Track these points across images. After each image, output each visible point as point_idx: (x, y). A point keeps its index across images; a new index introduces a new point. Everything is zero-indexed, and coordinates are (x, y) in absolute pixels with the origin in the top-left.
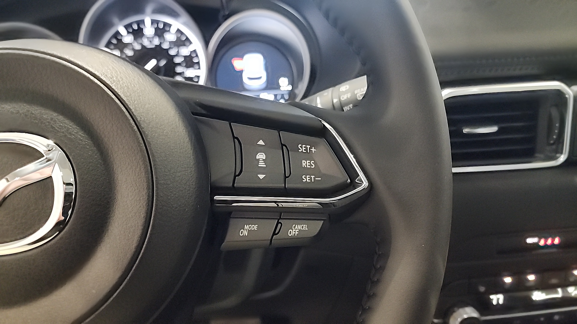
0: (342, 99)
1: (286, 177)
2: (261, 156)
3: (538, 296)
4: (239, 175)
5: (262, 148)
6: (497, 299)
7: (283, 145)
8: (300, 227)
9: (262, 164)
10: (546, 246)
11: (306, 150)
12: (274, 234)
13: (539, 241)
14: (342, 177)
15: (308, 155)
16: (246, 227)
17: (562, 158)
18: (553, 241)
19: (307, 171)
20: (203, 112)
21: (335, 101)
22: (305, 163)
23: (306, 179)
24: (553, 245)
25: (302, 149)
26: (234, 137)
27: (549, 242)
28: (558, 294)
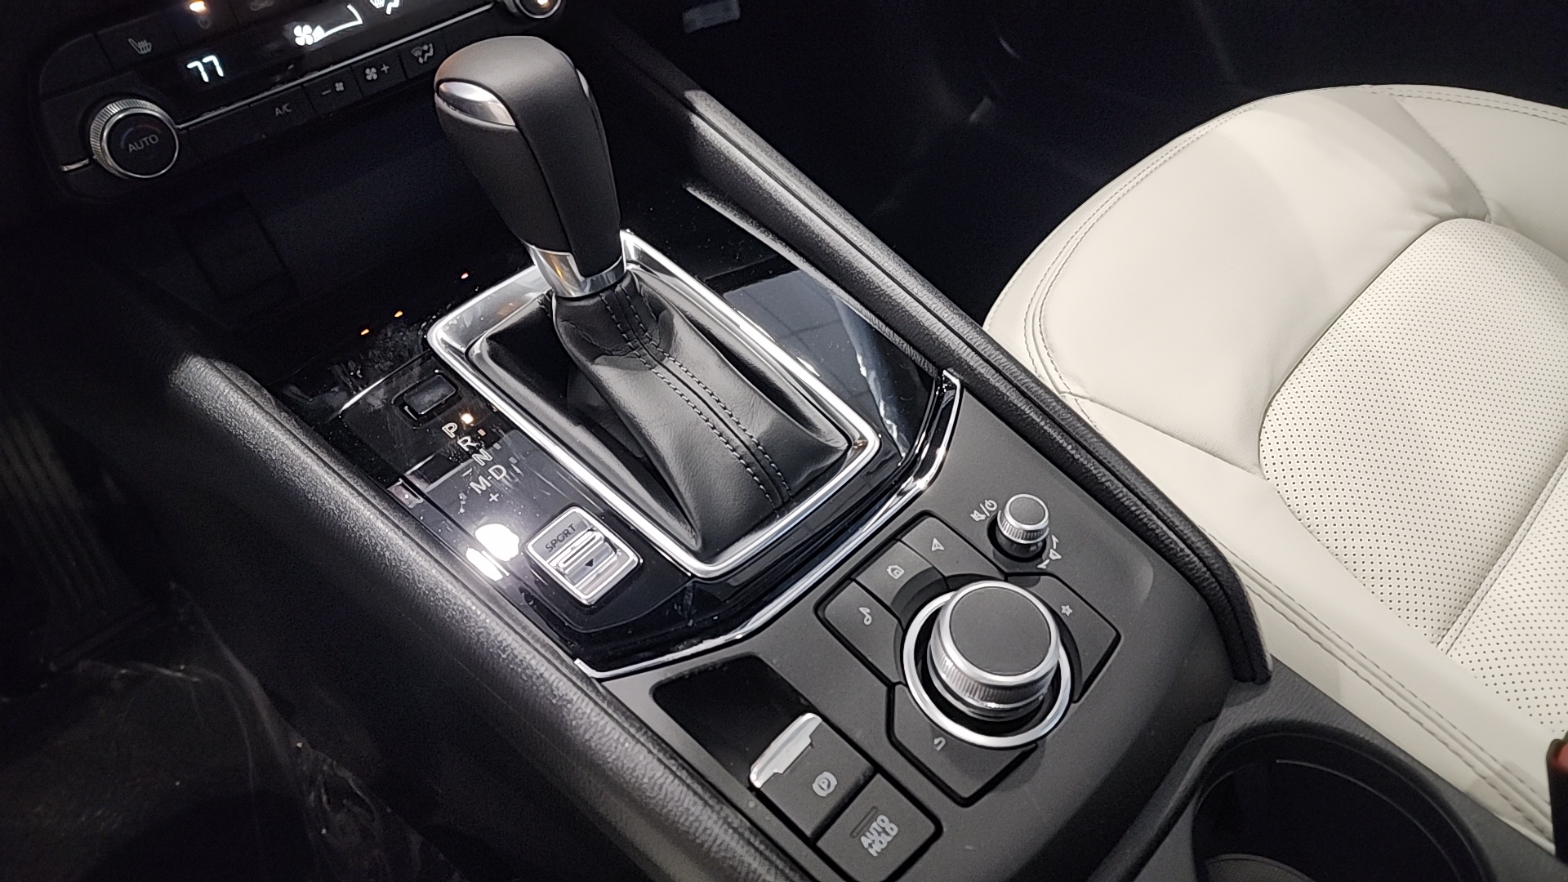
3: (306, 35)
6: (207, 65)
28: (355, 19)
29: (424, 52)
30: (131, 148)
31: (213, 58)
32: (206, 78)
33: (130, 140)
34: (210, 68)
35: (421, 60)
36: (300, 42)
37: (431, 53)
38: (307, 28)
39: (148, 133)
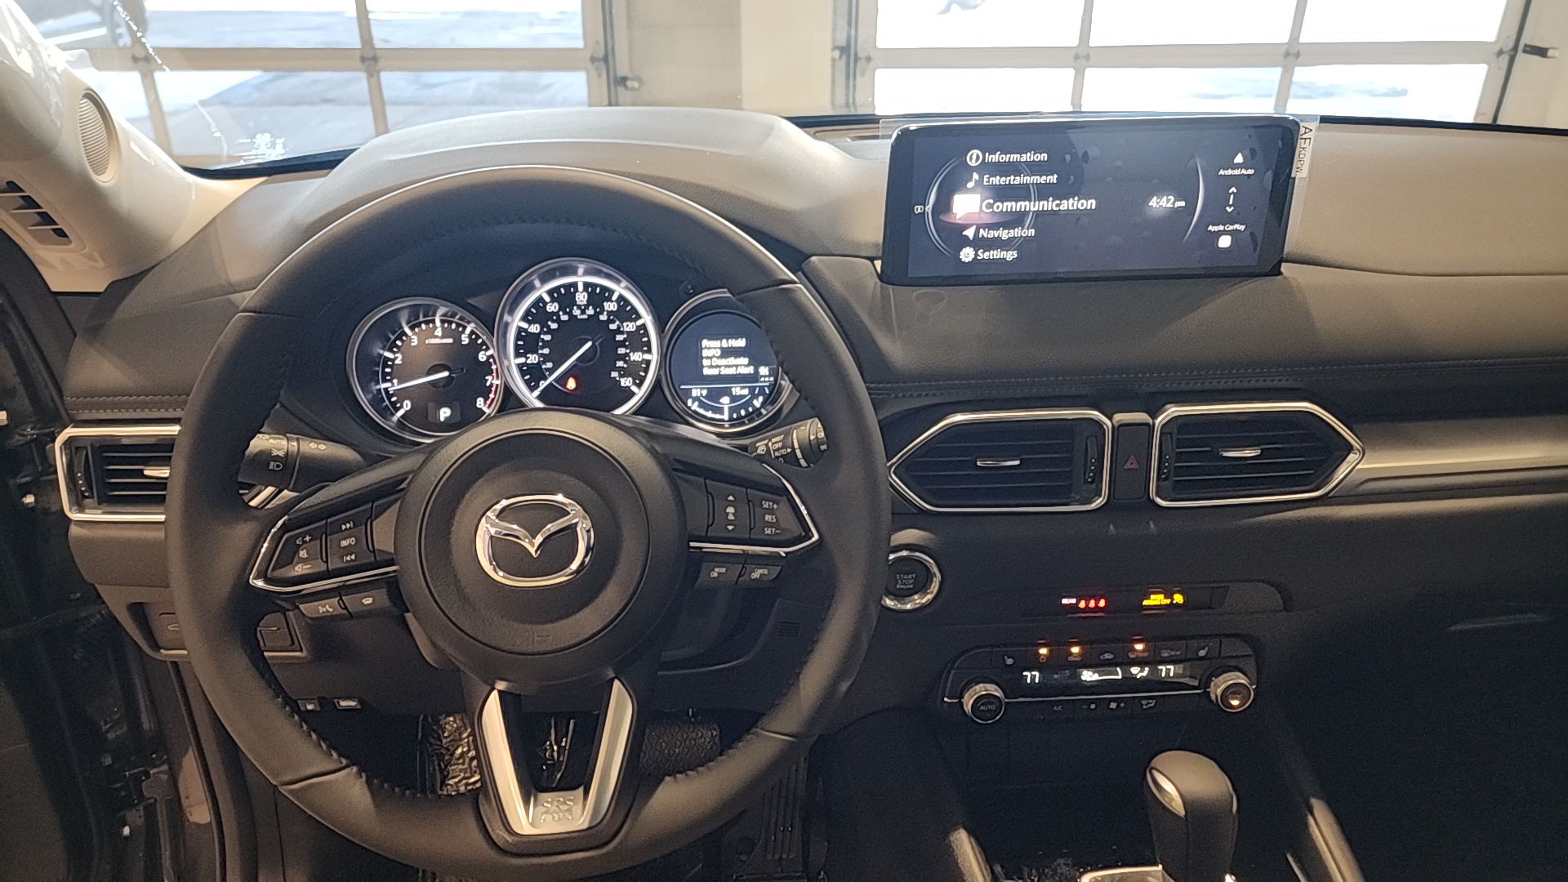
0: (819, 436)
1: (751, 529)
2: (731, 510)
3: (1088, 676)
4: (711, 525)
5: (731, 503)
6: (1032, 676)
7: (749, 501)
8: (761, 571)
9: (731, 517)
10: (1087, 609)
11: (769, 506)
12: (740, 576)
13: (1078, 602)
14: (798, 531)
15: (770, 511)
16: (717, 570)
17: (1099, 502)
18: (1097, 604)
19: (770, 525)
20: (680, 467)
21: (812, 437)
22: (768, 518)
23: (768, 531)
24: (1097, 609)
25: (766, 505)
26: (708, 492)
27: (1092, 604)
28: (1118, 674)
29: (1148, 703)
30: (982, 708)
31: (1037, 674)
32: (1029, 681)
33: (983, 704)
34: (1033, 678)
35: (1144, 707)
36: (1083, 678)
37: (1152, 705)
38: (1090, 673)
39: (992, 703)
